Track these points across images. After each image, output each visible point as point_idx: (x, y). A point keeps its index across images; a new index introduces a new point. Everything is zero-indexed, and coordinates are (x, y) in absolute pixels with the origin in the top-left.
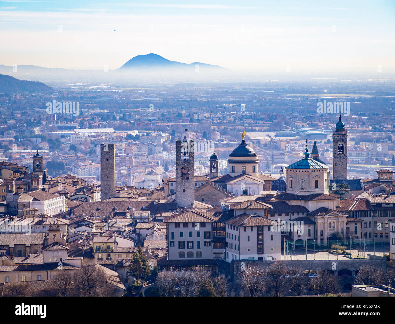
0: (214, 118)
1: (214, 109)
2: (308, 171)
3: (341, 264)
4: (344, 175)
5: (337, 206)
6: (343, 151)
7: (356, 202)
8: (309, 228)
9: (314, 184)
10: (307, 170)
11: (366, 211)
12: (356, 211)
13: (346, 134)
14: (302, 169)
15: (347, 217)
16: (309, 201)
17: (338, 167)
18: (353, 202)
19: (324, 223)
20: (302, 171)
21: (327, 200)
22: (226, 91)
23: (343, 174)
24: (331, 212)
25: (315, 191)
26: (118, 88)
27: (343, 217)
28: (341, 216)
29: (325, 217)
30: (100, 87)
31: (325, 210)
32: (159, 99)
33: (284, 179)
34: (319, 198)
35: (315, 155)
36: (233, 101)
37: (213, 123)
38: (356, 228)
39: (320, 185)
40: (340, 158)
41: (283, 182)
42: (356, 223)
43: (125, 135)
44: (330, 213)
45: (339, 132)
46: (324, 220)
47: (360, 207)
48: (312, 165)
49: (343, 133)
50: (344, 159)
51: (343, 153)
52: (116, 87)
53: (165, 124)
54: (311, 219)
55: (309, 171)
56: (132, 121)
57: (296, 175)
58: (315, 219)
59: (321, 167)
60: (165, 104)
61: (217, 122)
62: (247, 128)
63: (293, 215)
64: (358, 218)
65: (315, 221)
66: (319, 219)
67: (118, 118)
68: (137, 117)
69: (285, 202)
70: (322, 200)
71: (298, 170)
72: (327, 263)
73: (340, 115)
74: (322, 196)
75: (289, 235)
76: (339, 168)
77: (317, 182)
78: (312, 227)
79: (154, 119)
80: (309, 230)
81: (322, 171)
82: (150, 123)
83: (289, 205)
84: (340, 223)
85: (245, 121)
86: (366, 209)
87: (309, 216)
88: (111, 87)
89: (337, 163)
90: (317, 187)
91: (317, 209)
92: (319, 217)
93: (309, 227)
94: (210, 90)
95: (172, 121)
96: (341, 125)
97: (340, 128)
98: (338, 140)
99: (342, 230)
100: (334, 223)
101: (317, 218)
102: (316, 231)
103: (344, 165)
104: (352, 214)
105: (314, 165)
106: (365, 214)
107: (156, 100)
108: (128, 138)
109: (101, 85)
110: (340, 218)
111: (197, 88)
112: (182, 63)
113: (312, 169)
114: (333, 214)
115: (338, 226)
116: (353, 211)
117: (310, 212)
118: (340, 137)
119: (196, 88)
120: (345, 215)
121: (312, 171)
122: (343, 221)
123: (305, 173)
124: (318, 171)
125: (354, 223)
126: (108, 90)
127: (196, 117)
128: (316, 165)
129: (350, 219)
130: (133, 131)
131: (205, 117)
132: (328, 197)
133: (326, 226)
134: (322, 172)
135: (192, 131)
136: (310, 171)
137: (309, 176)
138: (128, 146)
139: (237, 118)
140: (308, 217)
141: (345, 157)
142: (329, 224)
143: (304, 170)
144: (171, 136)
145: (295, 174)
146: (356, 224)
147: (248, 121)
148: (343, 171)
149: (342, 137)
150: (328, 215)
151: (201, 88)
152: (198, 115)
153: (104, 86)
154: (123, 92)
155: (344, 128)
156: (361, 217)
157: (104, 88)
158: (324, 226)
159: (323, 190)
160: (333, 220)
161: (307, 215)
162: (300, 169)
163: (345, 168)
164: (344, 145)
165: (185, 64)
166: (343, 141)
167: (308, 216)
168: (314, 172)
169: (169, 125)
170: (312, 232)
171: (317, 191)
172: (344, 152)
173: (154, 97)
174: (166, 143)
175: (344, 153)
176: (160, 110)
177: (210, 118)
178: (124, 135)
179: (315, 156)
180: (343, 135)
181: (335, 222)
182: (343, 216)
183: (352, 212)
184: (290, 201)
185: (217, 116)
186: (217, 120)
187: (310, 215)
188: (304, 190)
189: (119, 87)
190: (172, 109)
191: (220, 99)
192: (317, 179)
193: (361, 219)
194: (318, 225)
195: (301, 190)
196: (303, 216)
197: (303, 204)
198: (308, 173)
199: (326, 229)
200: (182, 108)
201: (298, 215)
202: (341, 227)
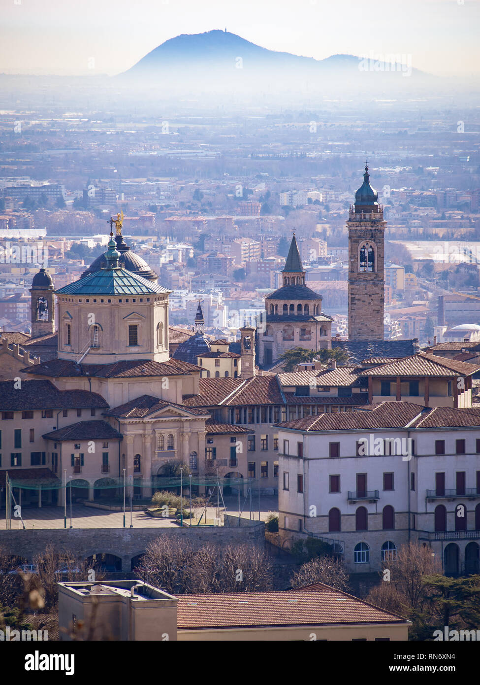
0: (331, 205)
1: (347, 180)
2: (109, 301)
3: (139, 539)
4: (376, 328)
5: (190, 393)
6: (373, 266)
7: (244, 382)
8: (105, 450)
9: (125, 336)
10: (106, 298)
11: (265, 407)
12: (239, 407)
13: (380, 220)
14: (95, 294)
15: (208, 422)
16: (110, 380)
17: (359, 309)
18: (236, 384)
19: (143, 436)
20: (95, 301)
21: (156, 375)
22: (400, 133)
23: (371, 326)
24: (162, 408)
25: (128, 352)
26: (109, 124)
27: (195, 420)
28: (191, 417)
29: (146, 420)
30: (62, 119)
31: (150, 403)
32: (204, 154)
33: (204, 336)
34: (137, 371)
35: (293, 275)
36: (407, 158)
37: (326, 217)
38: (233, 449)
39: (141, 337)
40: (365, 283)
41: (201, 345)
42: (235, 438)
43: (69, 245)
44: (159, 409)
45: (363, 215)
46: (145, 429)
47: (251, 397)
48: (122, 284)
49: (373, 216)
50: (377, 286)
51: (373, 271)
52: (104, 121)
53: (190, 218)
54: (113, 426)
55: (112, 299)
56: (104, 211)
57: (80, 311)
58: (122, 427)
59: (145, 290)
60: (216, 168)
61: (339, 214)
62: (412, 229)
63: (65, 415)
64: (245, 426)
65: (121, 432)
66: (129, 427)
67: (69, 202)
68: (122, 198)
69: (48, 382)
70: (145, 376)
71: (84, 298)
72: (104, 536)
73: (367, 169)
74: (145, 368)
75: (51, 468)
76: (361, 311)
77: (133, 330)
78: (112, 448)
79: (167, 206)
80: (105, 456)
81: (148, 300)
82: (150, 214)
83: (58, 392)
84: (187, 437)
85: (414, 213)
86: (267, 401)
87: (107, 418)
88: (89, 120)
89: (357, 297)
90: (133, 342)
91: (132, 399)
92: (128, 421)
93: (104, 447)
94: (359, 129)
95: (217, 212)
96: (368, 196)
97: (365, 203)
98: (359, 237)
99: (195, 454)
100: (171, 436)
101: (124, 424)
102: (122, 457)
103: (376, 302)
104: (227, 414)
105: (128, 284)
106: (265, 414)
107: (196, 156)
108: (73, 254)
109: (67, 114)
110: (187, 425)
111: (325, 125)
112: (302, 58)
113: (120, 294)
114: (168, 414)
115: (181, 446)
116: (232, 408)
117: (111, 408)
118: (363, 228)
119: (323, 123)
120: (200, 417)
121: (120, 301)
122: (197, 432)
123: (101, 305)
124: (137, 300)
125: (230, 436)
126: (79, 128)
127: (285, 201)
128: (133, 283)
129: (218, 428)
130: (95, 236)
131: (310, 200)
132: (162, 370)
133: (148, 444)
134: (148, 303)
135: (251, 237)
136: (114, 300)
137: (112, 315)
138: (60, 274)
139: (396, 204)
140: (106, 420)
141: (378, 280)
142: (157, 439)
143: (99, 299)
144: (192, 251)
145: (76, 308)
146: (233, 440)
147: (423, 212)
148: (374, 317)
149: (370, 228)
150: (153, 415)
151: (337, 124)
152: (291, 196)
153: (71, 118)
154: (117, 133)
155: (376, 203)
156: (252, 421)
157: (70, 123)
158: (144, 444)
159: (149, 351)
160: (168, 430)
161: (104, 415)
162: (89, 294)
163: (378, 311)
164: (376, 249)
165: (311, 59)
166: (373, 237)
167: (105, 417)
168: (126, 304)
169: (202, 221)
170: (112, 461)
171: (134, 353)
172: (376, 268)
173: (198, 148)
174: (168, 268)
175: (376, 271)
176: (197, 181)
177: (322, 204)
178: (65, 247)
179: (293, 278)
180: (374, 222)
181: (175, 435)
182: (195, 417)
183: (227, 409)
184: (61, 379)
185: (341, 198)
186: (339, 209)
187: (109, 416)
188: (100, 351)
189: (111, 120)
190: (232, 179)
191: (373, 153)
192: (133, 322)
193: (251, 427)
194: (128, 442)
195: (93, 352)
196: (93, 418)
197: (94, 386)
198: (109, 305)
199: (149, 453)
200: (260, 177)
201: (79, 415)
202: (189, 449)
